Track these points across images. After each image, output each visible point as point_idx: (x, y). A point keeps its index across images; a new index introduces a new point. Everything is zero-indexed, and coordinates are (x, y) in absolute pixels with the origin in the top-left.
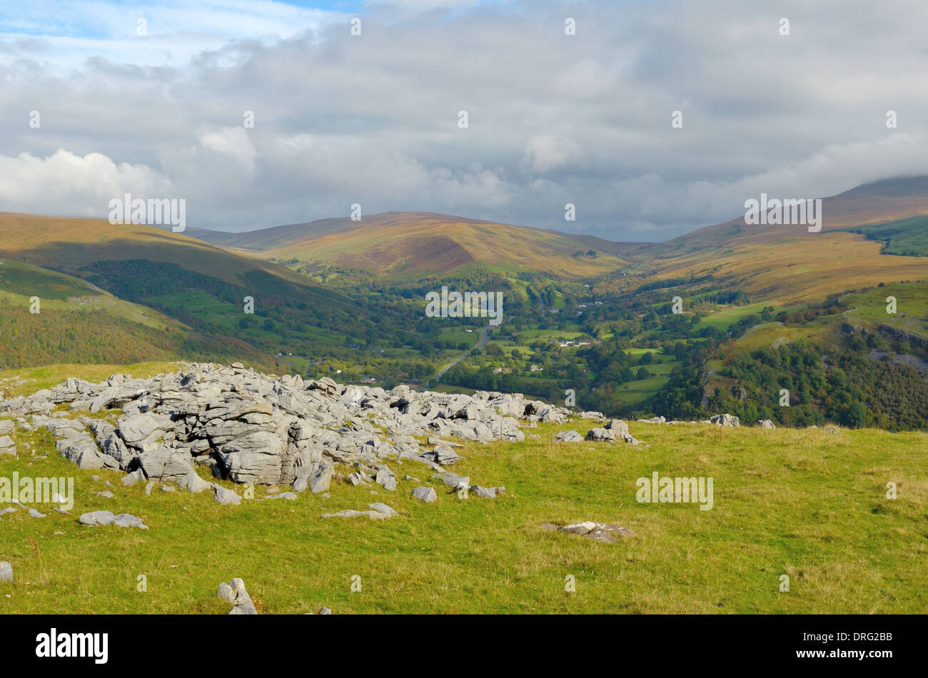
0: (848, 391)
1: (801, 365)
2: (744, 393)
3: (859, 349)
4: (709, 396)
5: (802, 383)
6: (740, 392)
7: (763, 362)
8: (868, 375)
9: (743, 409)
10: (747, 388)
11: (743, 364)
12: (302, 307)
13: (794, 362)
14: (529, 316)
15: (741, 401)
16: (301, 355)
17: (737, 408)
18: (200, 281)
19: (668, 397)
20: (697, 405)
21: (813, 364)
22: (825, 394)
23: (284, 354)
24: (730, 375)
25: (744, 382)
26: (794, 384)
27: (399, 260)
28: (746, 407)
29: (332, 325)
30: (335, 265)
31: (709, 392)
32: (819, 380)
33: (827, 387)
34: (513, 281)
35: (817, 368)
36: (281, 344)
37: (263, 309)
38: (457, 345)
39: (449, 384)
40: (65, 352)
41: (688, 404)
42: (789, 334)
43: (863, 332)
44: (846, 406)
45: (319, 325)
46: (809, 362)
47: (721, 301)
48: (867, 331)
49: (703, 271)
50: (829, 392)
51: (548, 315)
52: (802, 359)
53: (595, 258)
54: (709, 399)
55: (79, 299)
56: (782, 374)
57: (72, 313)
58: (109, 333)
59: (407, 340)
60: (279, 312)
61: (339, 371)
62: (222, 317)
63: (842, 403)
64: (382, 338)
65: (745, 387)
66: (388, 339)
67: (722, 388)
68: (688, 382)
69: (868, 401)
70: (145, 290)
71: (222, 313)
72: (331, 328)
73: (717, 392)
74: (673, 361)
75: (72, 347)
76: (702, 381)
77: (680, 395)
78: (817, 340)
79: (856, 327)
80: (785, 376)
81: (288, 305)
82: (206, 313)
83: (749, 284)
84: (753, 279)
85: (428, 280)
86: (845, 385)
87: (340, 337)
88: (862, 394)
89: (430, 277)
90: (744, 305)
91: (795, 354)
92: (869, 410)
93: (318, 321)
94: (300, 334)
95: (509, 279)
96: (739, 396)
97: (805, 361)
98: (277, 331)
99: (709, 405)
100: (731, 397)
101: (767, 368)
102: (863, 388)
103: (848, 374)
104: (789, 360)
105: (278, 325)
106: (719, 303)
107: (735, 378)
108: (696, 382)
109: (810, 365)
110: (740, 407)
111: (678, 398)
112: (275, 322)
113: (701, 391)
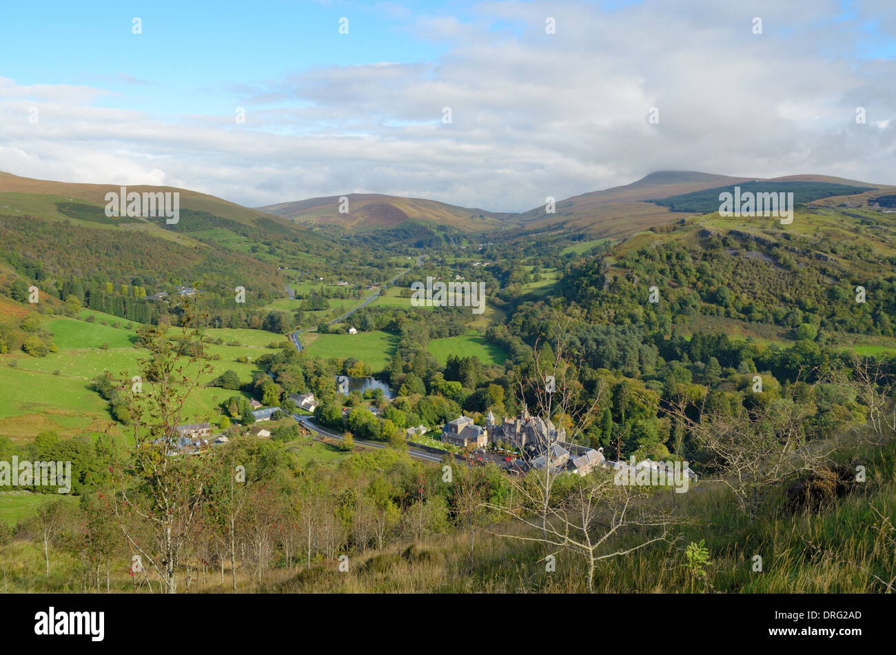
0: (713, 277)
1: (674, 260)
2: (637, 279)
3: (717, 247)
4: (609, 281)
5: (676, 273)
6: (633, 278)
7: (646, 258)
8: (727, 266)
9: (637, 291)
10: (638, 275)
11: (632, 258)
12: (295, 241)
13: (669, 257)
14: (447, 250)
15: (634, 285)
16: (294, 269)
17: (633, 291)
18: (225, 223)
19: (575, 284)
20: (600, 288)
21: (683, 258)
22: (695, 280)
23: (282, 268)
24: (624, 266)
25: (635, 271)
26: (671, 273)
27: (360, 219)
28: (639, 289)
29: (317, 252)
30: (318, 223)
31: (609, 278)
32: (690, 270)
33: (696, 276)
34: (435, 231)
35: (686, 261)
36: (281, 262)
37: (268, 241)
38: (402, 265)
39: (400, 286)
40: (109, 257)
41: (593, 288)
42: (661, 238)
43: (718, 235)
44: (713, 288)
45: (307, 252)
46: (680, 257)
47: (574, 239)
48: (721, 235)
49: (555, 224)
50: (698, 279)
51: (460, 249)
52: (675, 255)
53: (484, 219)
54: (609, 283)
55: (129, 225)
56: (661, 266)
57: (121, 232)
58: (148, 246)
59: (367, 262)
60: (280, 243)
61: (322, 279)
62: (239, 245)
63: (710, 286)
64: (351, 261)
65: (637, 274)
66: (355, 261)
67: (619, 275)
68: (590, 273)
69: (729, 285)
70: (185, 227)
71: (239, 243)
72: (316, 254)
73: (615, 278)
74: (554, 271)
75: (116, 254)
76: (602, 272)
77: (585, 282)
78: (683, 242)
79: (713, 232)
80: (664, 268)
81: (286, 239)
82: (228, 243)
83: (590, 230)
84: (590, 227)
85: (379, 231)
86: (710, 273)
87: (323, 260)
88: (724, 280)
89: (380, 229)
90: (590, 241)
91: (669, 252)
92: (731, 291)
93: (306, 249)
94: (295, 257)
95: (432, 229)
96: (633, 282)
97: (677, 257)
98: (278, 255)
99: (610, 288)
100: (627, 282)
101: (649, 261)
102: (724, 276)
103: (711, 266)
104: (664, 256)
105: (278, 251)
106: (573, 240)
107: (628, 268)
108: (597, 272)
109: (681, 260)
110: (634, 290)
111: (584, 285)
112: (277, 249)
113: (603, 278)
